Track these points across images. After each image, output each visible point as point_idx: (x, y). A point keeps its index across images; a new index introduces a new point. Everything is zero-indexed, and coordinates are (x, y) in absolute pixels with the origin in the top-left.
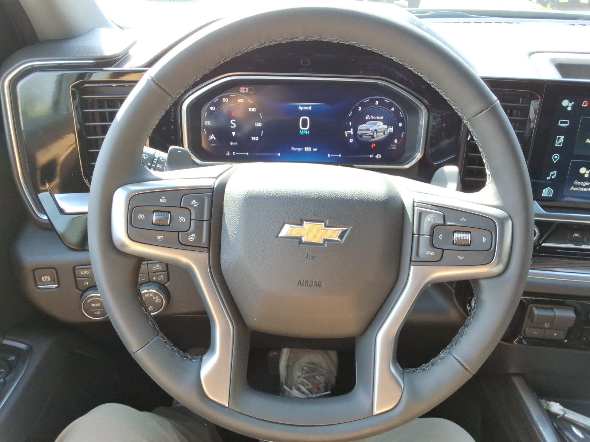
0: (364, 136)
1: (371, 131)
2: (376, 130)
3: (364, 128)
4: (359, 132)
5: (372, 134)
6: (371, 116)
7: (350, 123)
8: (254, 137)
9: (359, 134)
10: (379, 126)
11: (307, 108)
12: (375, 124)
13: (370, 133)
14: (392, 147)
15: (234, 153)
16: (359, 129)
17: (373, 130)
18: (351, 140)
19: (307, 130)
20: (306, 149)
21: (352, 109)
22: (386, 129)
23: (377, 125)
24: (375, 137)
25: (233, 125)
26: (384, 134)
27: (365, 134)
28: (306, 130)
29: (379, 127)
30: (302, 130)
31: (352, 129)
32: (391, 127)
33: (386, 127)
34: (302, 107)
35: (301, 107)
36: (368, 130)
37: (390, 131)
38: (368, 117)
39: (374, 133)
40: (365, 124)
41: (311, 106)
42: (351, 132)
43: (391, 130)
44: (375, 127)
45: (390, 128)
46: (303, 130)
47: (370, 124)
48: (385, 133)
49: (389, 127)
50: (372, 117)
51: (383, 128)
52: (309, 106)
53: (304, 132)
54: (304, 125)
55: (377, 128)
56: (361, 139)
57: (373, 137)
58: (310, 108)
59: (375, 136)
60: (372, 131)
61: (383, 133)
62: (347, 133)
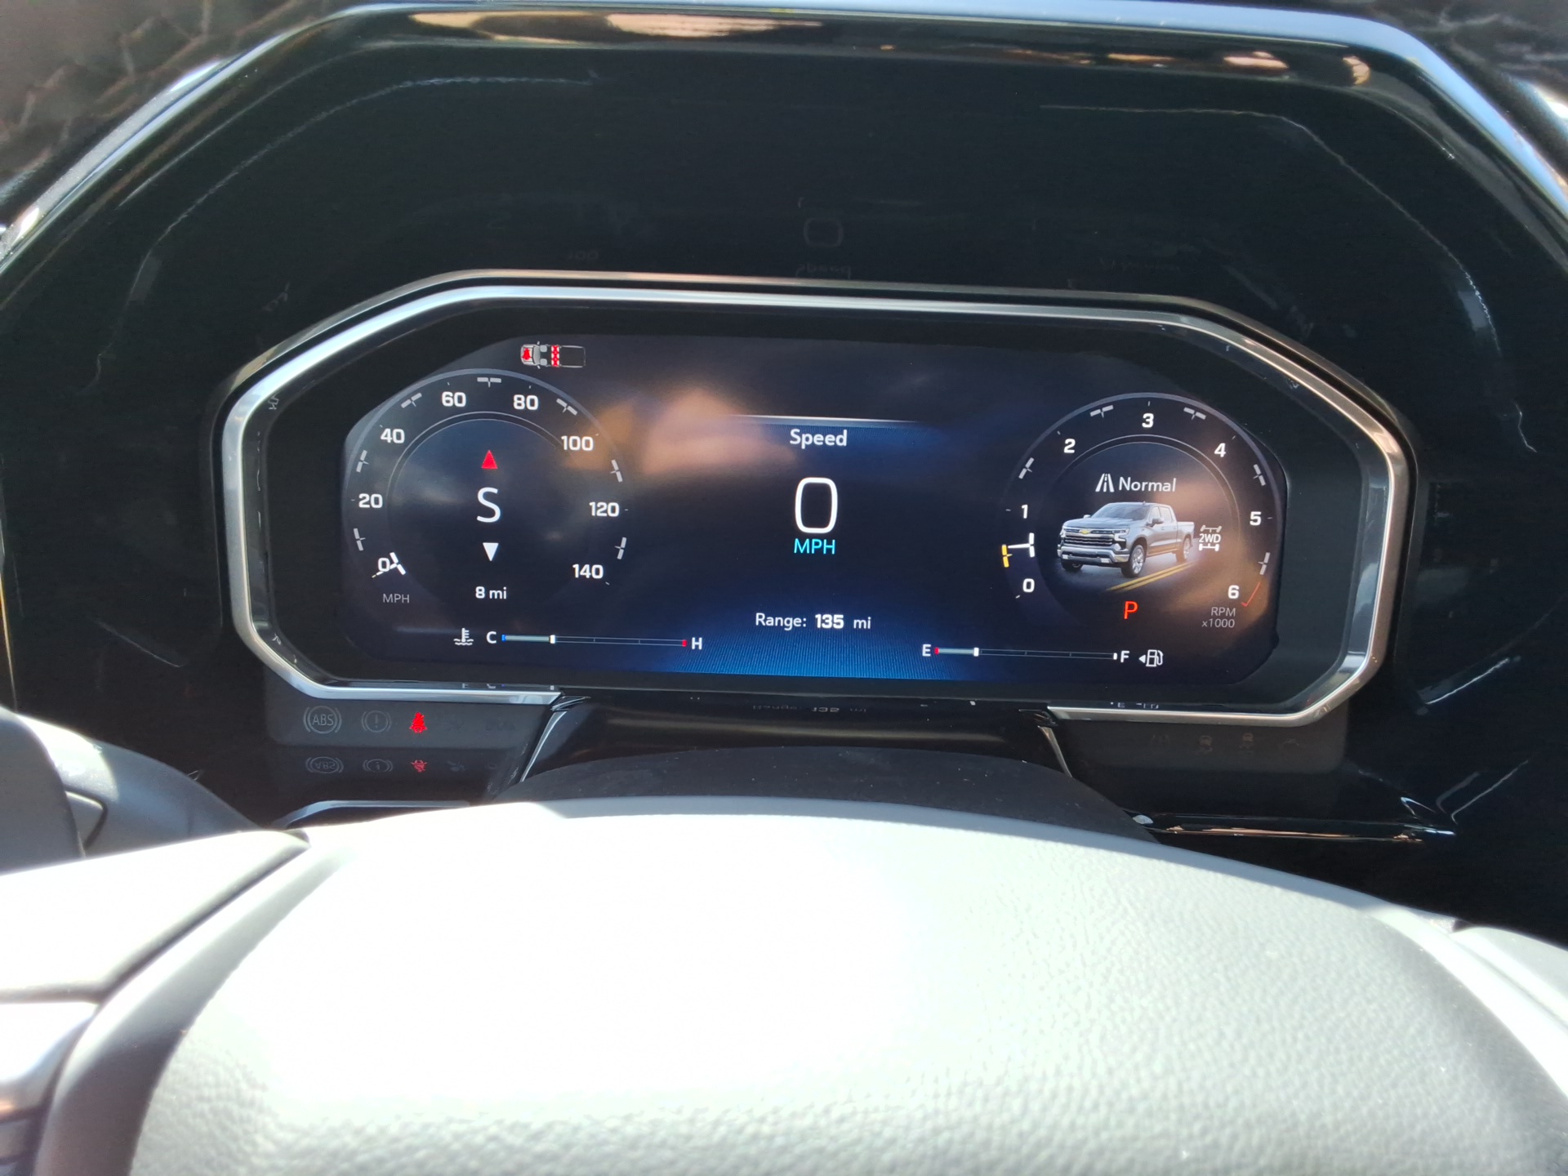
0: (1085, 567)
1: (1117, 547)
2: (1141, 541)
3: (1085, 533)
4: (1065, 550)
5: (1123, 558)
6: (1122, 479)
7: (1025, 507)
8: (587, 567)
9: (1065, 557)
10: (1156, 522)
11: (830, 440)
12: (1138, 515)
13: (1115, 553)
14: (1215, 617)
15: (492, 637)
16: (1063, 534)
17: (1130, 542)
18: (1029, 585)
19: (828, 537)
20: (823, 621)
21: (1033, 446)
22: (1188, 536)
23: (1149, 520)
24: (1136, 571)
25: (491, 513)
26: (1180, 558)
27: (1093, 559)
28: (821, 537)
29: (1156, 527)
30: (803, 537)
31: (1032, 536)
32: (1211, 529)
33: (1188, 527)
34: (804, 436)
35: (800, 434)
36: (1105, 542)
37: (1209, 547)
38: (1104, 484)
39: (1131, 553)
40: (1091, 513)
41: (845, 432)
42: (1030, 546)
43: (1213, 544)
44: (1137, 530)
45: (1206, 532)
46: (811, 536)
47: (1118, 515)
48: (1186, 554)
49: (1203, 528)
50: (1126, 484)
51: (1177, 534)
52: (836, 431)
53: (814, 547)
54: (815, 514)
55: (1147, 533)
56: (1074, 579)
57: (1126, 570)
58: (842, 440)
59: (1137, 567)
60: (1123, 545)
61: (1170, 557)
62: (1009, 551)
